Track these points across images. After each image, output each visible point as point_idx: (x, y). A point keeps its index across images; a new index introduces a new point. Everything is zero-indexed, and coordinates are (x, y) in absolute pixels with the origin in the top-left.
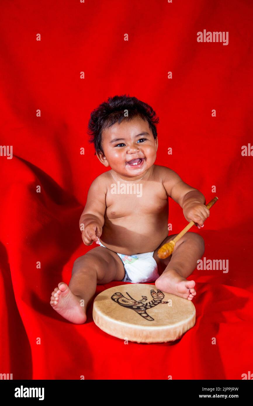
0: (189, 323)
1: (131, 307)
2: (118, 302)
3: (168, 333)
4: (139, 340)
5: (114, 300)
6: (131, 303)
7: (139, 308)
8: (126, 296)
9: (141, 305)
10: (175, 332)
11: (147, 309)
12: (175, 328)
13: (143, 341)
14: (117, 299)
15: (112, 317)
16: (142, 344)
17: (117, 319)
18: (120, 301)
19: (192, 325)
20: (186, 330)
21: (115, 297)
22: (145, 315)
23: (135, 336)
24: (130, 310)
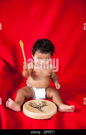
0: (55, 112)
1: (36, 107)
2: (31, 106)
3: (48, 116)
4: (39, 119)
5: (30, 105)
6: (35, 106)
7: (38, 108)
8: (34, 104)
9: (39, 107)
10: (51, 115)
11: (41, 108)
12: (51, 114)
13: (40, 119)
14: (31, 105)
15: (30, 111)
16: (40, 120)
17: (31, 112)
18: (32, 105)
19: (56, 113)
20: (54, 114)
21: (30, 104)
22: (41, 110)
23: (37, 117)
24: (35, 108)
